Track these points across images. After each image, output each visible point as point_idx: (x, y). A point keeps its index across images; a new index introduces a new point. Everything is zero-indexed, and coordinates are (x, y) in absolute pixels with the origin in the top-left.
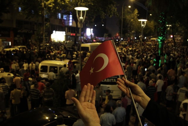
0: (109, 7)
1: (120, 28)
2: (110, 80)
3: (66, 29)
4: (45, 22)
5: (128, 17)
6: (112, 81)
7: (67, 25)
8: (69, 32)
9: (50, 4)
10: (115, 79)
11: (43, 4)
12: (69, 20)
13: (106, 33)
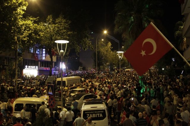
0: (83, 41)
1: (95, 61)
2: (96, 114)
3: (39, 63)
4: (18, 57)
5: (102, 50)
6: (98, 116)
7: (40, 59)
8: (42, 66)
9: (24, 38)
10: (101, 114)
11: (16, 38)
12: (42, 54)
13: (81, 66)
